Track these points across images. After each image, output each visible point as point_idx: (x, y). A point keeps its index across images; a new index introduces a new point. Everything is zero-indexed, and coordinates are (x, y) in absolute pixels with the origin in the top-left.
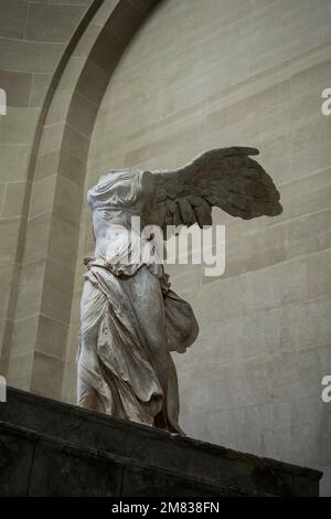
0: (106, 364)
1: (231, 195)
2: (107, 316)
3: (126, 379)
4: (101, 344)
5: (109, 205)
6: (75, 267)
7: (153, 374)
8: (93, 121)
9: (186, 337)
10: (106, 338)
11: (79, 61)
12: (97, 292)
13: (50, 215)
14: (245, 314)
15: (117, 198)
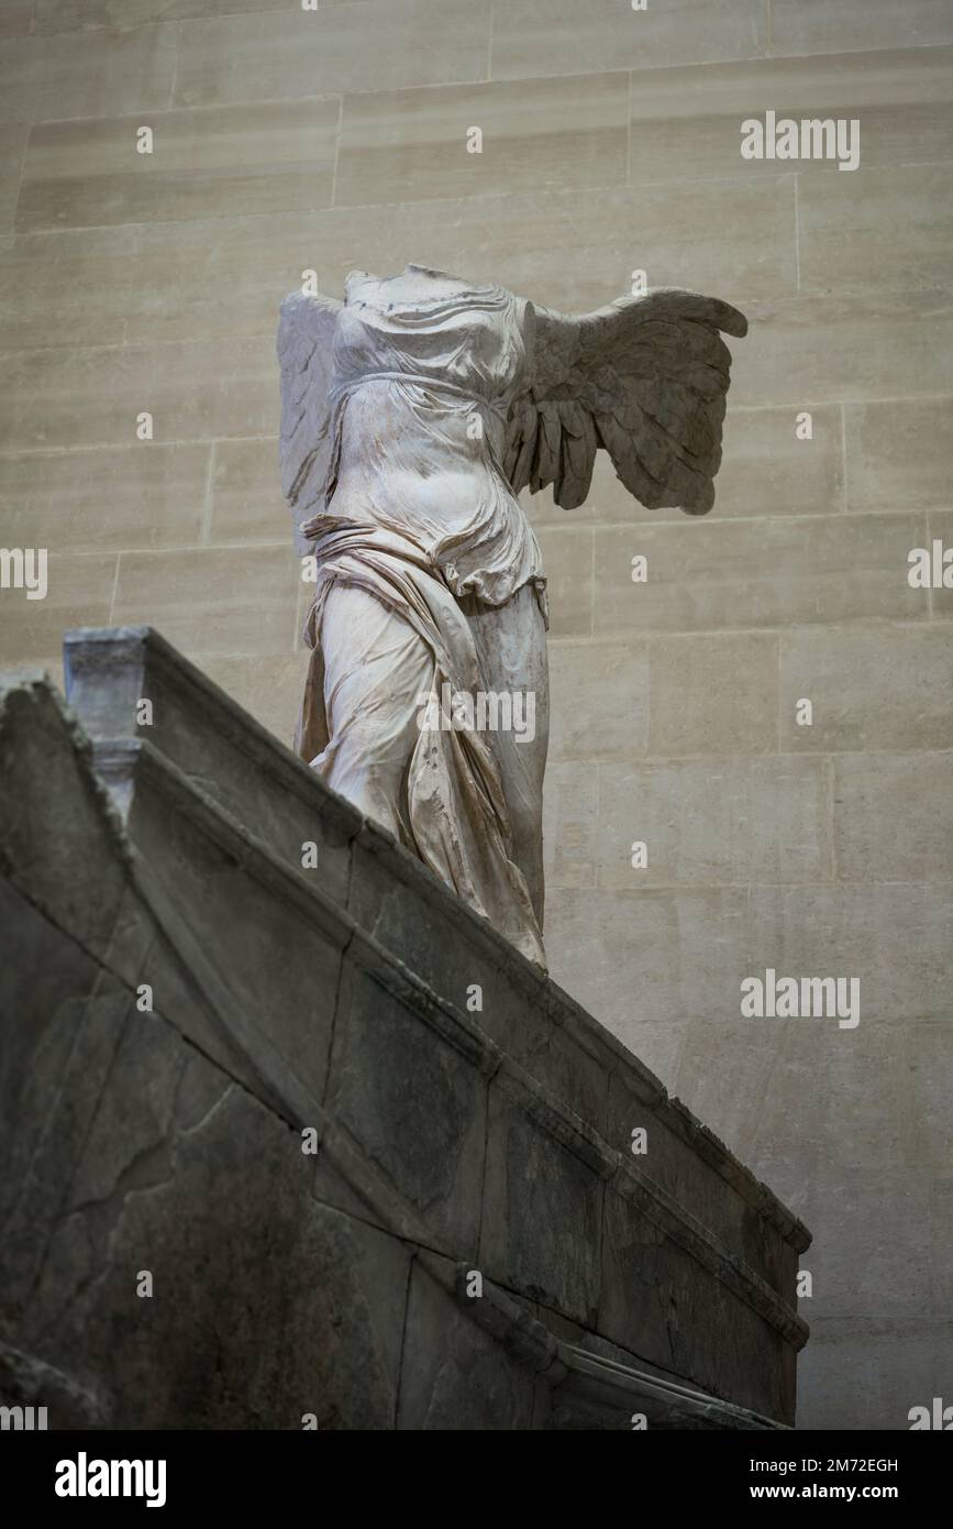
4: (420, 792)
10: (433, 781)
12: (406, 634)
15: (469, 360)
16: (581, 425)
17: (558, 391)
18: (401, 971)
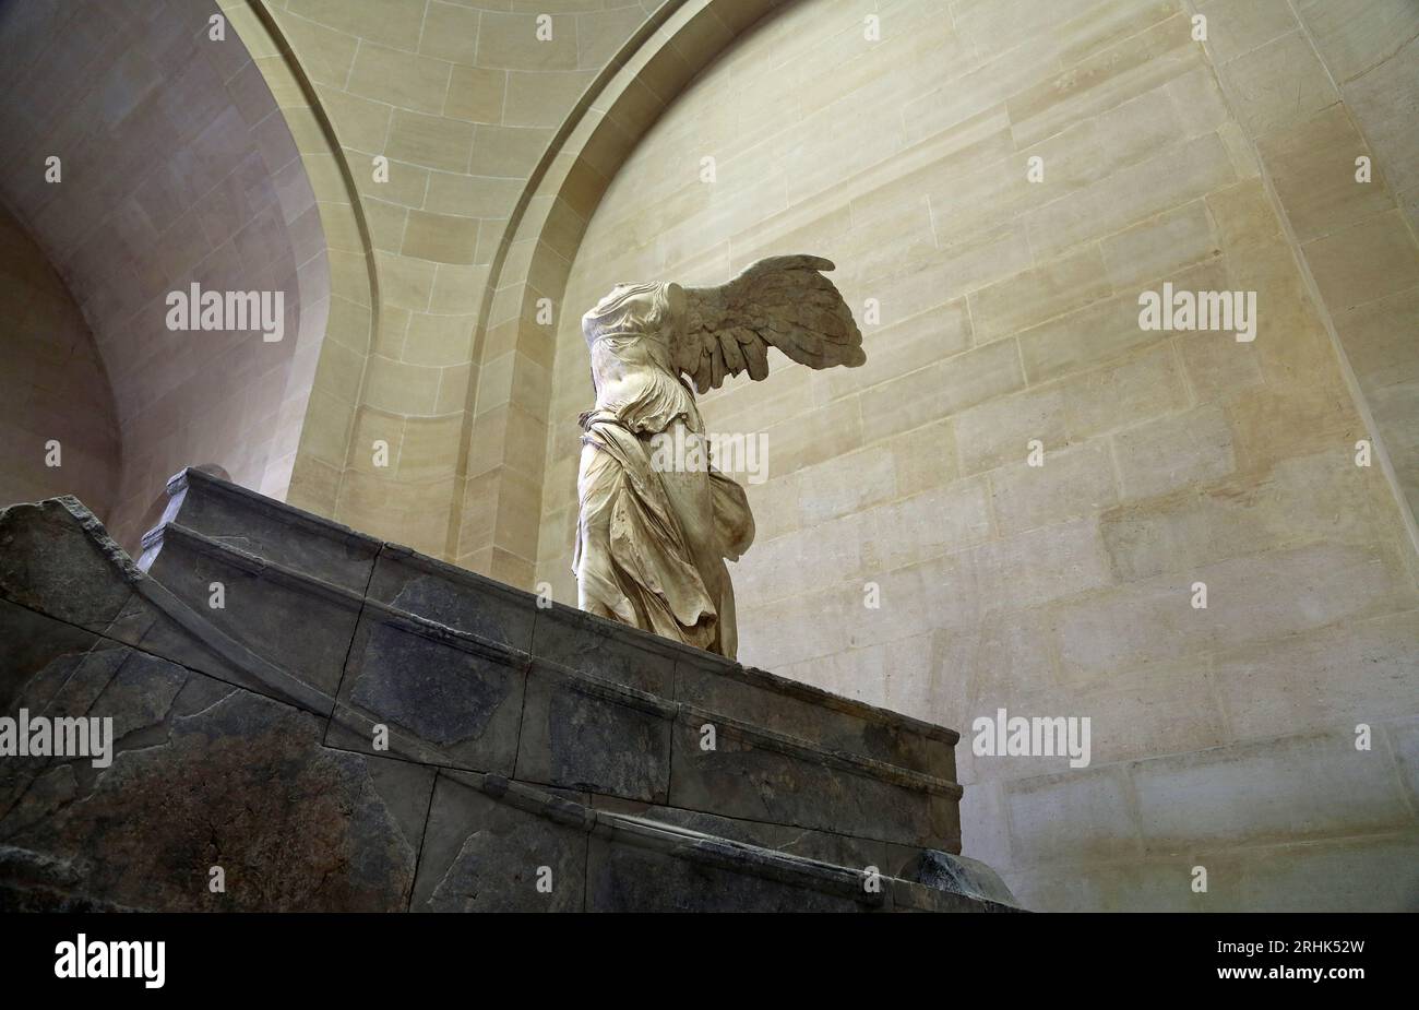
0: (625, 567)
1: (795, 331)
2: (623, 494)
3: (658, 591)
4: (615, 535)
5: (619, 328)
6: (543, 482)
7: (700, 583)
8: (565, 282)
9: (740, 537)
10: (623, 527)
11: (545, 200)
12: (605, 459)
13: (507, 406)
14: (804, 526)
15: (631, 319)
16: (748, 336)
17: (725, 324)
18: (414, 619)
